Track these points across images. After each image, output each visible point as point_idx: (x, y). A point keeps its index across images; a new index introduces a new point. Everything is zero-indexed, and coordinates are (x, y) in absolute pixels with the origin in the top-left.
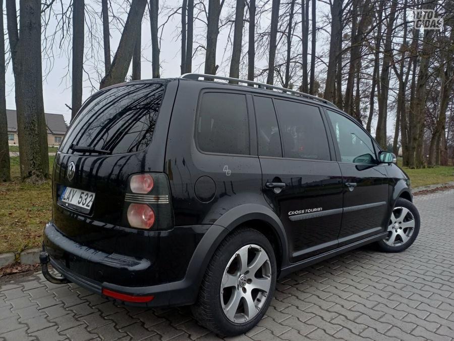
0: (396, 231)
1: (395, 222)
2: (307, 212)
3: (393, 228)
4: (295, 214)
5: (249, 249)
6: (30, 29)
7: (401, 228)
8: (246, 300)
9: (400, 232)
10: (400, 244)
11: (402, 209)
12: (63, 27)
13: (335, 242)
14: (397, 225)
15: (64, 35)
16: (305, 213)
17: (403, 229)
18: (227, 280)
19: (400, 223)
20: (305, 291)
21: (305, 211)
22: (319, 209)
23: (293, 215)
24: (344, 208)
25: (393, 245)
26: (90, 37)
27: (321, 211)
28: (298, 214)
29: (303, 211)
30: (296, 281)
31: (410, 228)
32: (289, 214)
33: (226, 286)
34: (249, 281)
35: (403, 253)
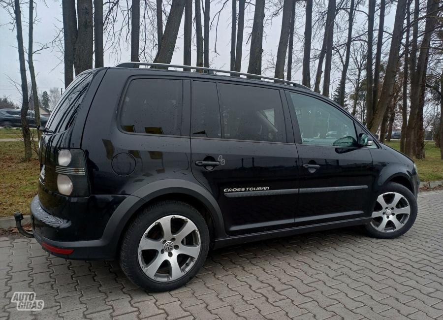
0: (388, 217)
1: (387, 208)
2: (249, 190)
3: (384, 213)
4: (232, 192)
5: (172, 219)
6: (86, 28)
7: (393, 214)
8: (169, 263)
9: (392, 218)
10: (392, 231)
11: (394, 195)
12: (128, 22)
13: (292, 221)
14: (389, 211)
15: (129, 30)
16: (245, 191)
17: (396, 215)
18: (146, 244)
19: (392, 209)
20: (256, 264)
21: (246, 189)
22: (265, 188)
23: (230, 192)
24: (300, 189)
25: (384, 231)
26: (152, 29)
27: (267, 190)
28: (236, 191)
29: (243, 189)
30: (256, 255)
31: (405, 214)
32: (225, 191)
33: (144, 248)
34: (177, 247)
35: (395, 240)
